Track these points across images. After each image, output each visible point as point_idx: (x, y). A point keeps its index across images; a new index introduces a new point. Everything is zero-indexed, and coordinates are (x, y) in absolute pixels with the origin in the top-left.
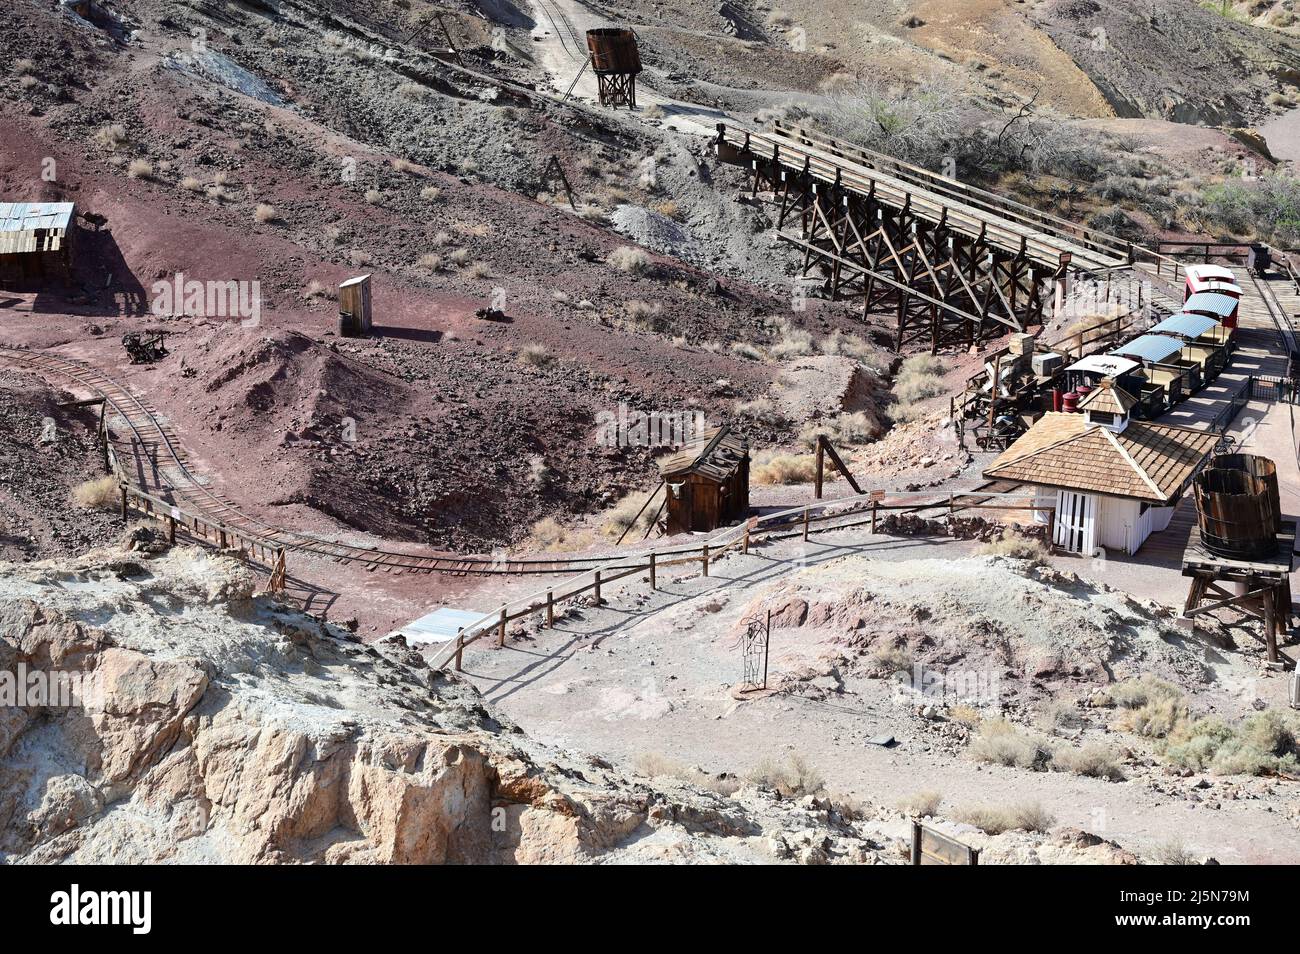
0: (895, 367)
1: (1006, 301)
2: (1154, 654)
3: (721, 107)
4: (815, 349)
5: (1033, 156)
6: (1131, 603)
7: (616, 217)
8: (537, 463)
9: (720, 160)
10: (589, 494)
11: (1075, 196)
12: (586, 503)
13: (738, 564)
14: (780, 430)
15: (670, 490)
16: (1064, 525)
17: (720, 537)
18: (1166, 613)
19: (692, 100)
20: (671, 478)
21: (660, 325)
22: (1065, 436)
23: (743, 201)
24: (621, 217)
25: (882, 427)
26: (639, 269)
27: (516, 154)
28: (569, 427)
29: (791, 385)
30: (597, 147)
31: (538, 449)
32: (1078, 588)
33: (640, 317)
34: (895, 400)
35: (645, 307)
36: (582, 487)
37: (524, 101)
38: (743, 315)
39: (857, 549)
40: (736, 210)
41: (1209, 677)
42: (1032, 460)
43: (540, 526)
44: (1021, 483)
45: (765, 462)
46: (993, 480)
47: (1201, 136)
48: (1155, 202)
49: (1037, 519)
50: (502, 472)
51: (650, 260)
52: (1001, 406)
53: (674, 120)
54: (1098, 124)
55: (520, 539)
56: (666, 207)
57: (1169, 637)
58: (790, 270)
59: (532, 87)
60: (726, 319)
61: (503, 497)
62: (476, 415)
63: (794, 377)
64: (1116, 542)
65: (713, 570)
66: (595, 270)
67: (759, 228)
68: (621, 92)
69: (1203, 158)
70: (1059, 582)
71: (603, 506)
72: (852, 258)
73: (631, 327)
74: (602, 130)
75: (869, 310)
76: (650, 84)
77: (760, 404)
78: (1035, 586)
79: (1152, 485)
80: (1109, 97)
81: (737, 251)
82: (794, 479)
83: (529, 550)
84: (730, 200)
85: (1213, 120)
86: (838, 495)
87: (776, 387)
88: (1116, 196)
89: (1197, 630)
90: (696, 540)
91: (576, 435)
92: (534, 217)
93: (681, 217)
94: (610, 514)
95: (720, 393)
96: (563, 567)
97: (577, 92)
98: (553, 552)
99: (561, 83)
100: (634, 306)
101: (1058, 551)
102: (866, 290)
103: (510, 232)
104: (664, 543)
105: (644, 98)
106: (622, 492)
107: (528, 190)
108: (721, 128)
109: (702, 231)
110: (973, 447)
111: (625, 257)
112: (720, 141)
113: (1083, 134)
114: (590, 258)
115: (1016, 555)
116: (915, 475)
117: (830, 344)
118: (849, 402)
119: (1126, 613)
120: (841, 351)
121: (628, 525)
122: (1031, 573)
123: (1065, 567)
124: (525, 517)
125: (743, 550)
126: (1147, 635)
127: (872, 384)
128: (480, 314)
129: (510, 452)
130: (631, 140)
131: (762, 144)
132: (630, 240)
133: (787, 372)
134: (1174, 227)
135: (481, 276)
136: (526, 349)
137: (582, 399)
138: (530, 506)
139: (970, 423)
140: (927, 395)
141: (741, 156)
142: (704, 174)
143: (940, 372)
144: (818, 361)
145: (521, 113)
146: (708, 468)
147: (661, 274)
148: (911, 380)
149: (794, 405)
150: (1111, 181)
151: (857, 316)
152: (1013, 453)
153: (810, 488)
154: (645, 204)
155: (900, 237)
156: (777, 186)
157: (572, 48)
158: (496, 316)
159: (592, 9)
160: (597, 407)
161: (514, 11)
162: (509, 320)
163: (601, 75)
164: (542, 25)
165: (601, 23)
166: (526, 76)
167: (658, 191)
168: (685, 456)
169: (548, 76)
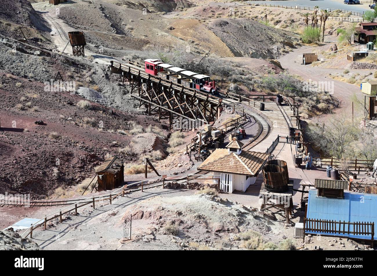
0: (169, 136)
1: (203, 114)
2: (252, 223)
3: (112, 55)
4: (144, 131)
5: (209, 69)
6: (244, 208)
7: (79, 91)
8: (56, 170)
9: (112, 72)
10: (73, 179)
11: (223, 81)
12: (72, 182)
13: (121, 200)
14: (133, 157)
15: (99, 177)
16: (223, 184)
17: (115, 191)
18: (255, 210)
20: (99, 173)
21: (94, 125)
22: (222, 156)
23: (120, 85)
24: (81, 91)
25: (166, 155)
26: (87, 107)
27: (46, 71)
28: (66, 158)
29: (136, 143)
30: (73, 69)
31: (56, 165)
32: (228, 203)
33: (88, 122)
34: (169, 146)
35: (89, 119)
36: (70, 177)
37: (49, 55)
38: (121, 121)
39: (159, 194)
40: (117, 88)
41: (269, 229)
42: (212, 164)
43: (57, 190)
44: (209, 171)
45: (129, 167)
46: (200, 170)
47: (261, 62)
48: (247, 82)
49: (214, 182)
50: (44, 173)
51: (90, 104)
52: (202, 147)
53: (97, 60)
54: (229, 59)
55: (51, 194)
56: (95, 87)
57: (256, 217)
58: (135, 106)
59: (51, 50)
60: (115, 122)
61: (45, 181)
62: (35, 155)
63: (137, 140)
64: (239, 188)
65: (113, 202)
66: (73, 108)
67: (125, 93)
68: (80, 51)
69: (261, 69)
70: (222, 202)
71: (77, 183)
72: (154, 102)
73: (85, 126)
74: (74, 64)
75: (160, 118)
76: (89, 49)
77: (127, 149)
78: (215, 203)
79: (250, 170)
80: (232, 51)
81: (118, 101)
82: (138, 172)
83: (54, 198)
84: (115, 85)
85: (264, 57)
86: (152, 177)
87: (131, 143)
88: (235, 81)
89: (265, 215)
90: (108, 192)
91: (68, 160)
93: (100, 90)
94: (80, 185)
95: (114, 146)
96: (65, 203)
97: (65, 52)
98: (62, 198)
99: (61, 49)
100: (86, 119)
101: (221, 192)
102: (159, 112)
103: (45, 96)
104: (97, 194)
105: (87, 53)
106: (84, 178)
108: (112, 62)
109: (107, 95)
110: (194, 160)
111: (83, 103)
112: (112, 66)
113: (225, 62)
114: (71, 104)
115: (208, 194)
116: (176, 170)
117: (148, 129)
118: (155, 147)
119: (243, 211)
120: (152, 131)
121: (86, 189)
122: (213, 199)
123: (224, 197)
124: (52, 188)
125: (122, 195)
126: (250, 217)
127: (162, 141)
128: (36, 123)
129: (47, 167)
130: (83, 66)
131: (125, 67)
132: (84, 98)
133: (135, 138)
134: (253, 90)
135: (36, 111)
136: (51, 133)
137: (70, 149)
138: (54, 184)
139: (193, 153)
140: (179, 144)
141: (119, 71)
142: (107, 77)
143: (183, 137)
144: (145, 135)
145: (48, 59)
146: (111, 170)
147: (94, 109)
148: (174, 140)
149: (137, 149)
150: (234, 76)
151: (157, 120)
152: (206, 162)
153: (143, 175)
154: (88, 87)
155: (169, 95)
156: (130, 80)
157: (64, 38)
158: (41, 123)
159: (70, 25)
160: (75, 152)
161: (44, 26)
162: (46, 124)
163: (73, 46)
164: (54, 30)
165: (73, 30)
166: (49, 47)
167: (92, 82)
168: (103, 166)
169: (56, 47)
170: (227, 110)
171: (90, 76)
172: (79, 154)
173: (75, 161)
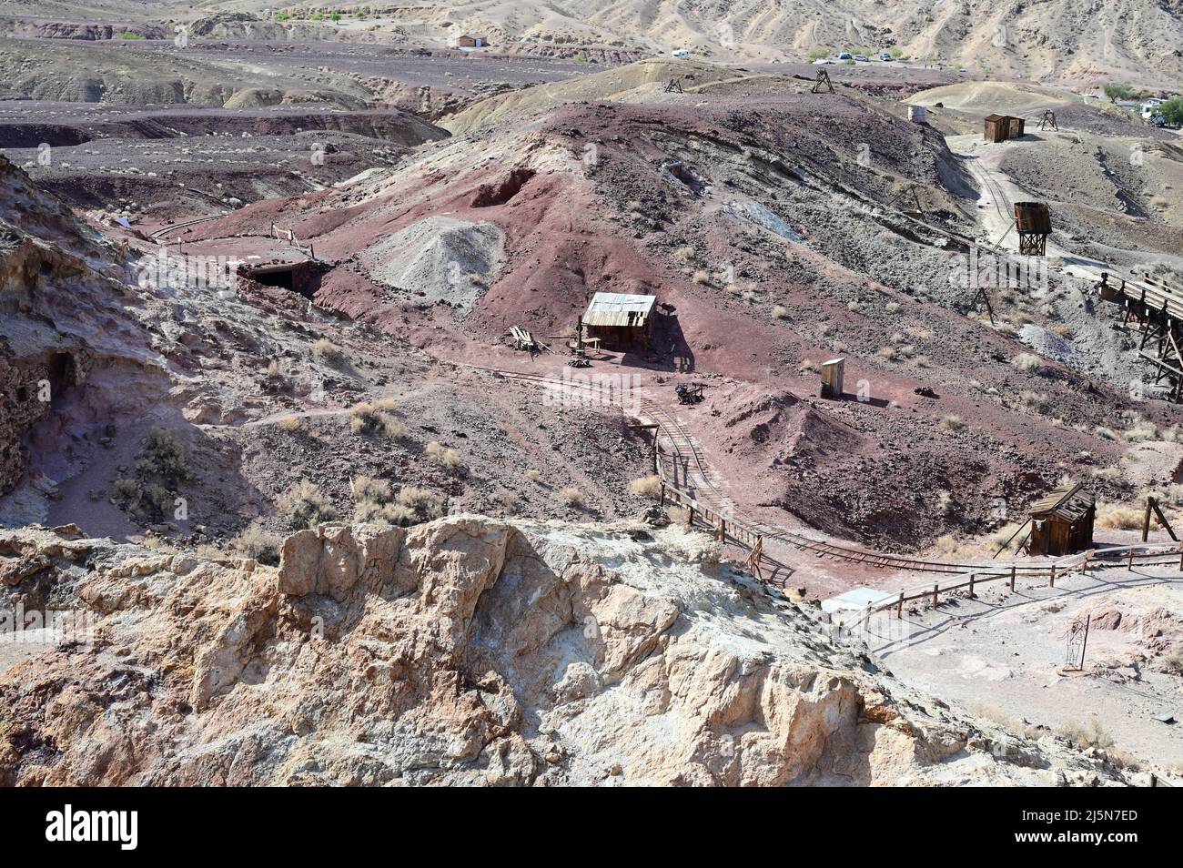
3: (1107, 261)
4: (1158, 436)
7: (1022, 333)
8: (945, 496)
9: (1102, 298)
10: (979, 521)
12: (977, 527)
13: (1076, 581)
14: (1124, 491)
15: (1034, 525)
17: (1066, 561)
19: (1087, 254)
20: (1036, 516)
21: (1045, 409)
23: (1116, 328)
24: (1026, 333)
26: (1034, 370)
28: (970, 474)
29: (1136, 460)
31: (947, 486)
33: (1031, 403)
35: (1035, 396)
36: (975, 516)
37: (966, 249)
38: (1107, 408)
39: (1166, 581)
40: (1110, 334)
43: (941, 540)
45: (1107, 513)
50: (919, 500)
51: (1043, 364)
53: (1072, 268)
55: (927, 547)
56: (1059, 328)
58: (1146, 379)
59: (973, 240)
60: (1092, 410)
61: (919, 517)
62: (906, 459)
63: (1138, 455)
65: (1057, 583)
66: (1002, 367)
67: (1126, 348)
68: (1035, 246)
71: (989, 531)
73: (1023, 409)
76: (1058, 242)
77: (1111, 471)
81: (1108, 362)
82: (1128, 526)
83: (932, 556)
84: (1106, 326)
86: (1159, 541)
87: (1124, 460)
90: (1048, 561)
91: (975, 480)
92: (963, 327)
93: (1069, 336)
94: (992, 536)
95: (1082, 461)
96: (952, 569)
97: (1004, 244)
98: (948, 558)
99: (994, 238)
100: (1027, 395)
103: (945, 337)
104: (1025, 561)
105: (1052, 251)
106: (1003, 523)
107: (962, 309)
108: (1105, 276)
109: (1083, 347)
111: (1025, 360)
112: (1103, 285)
114: (1000, 359)
117: (1169, 434)
118: (1177, 475)
120: (1177, 439)
121: (1004, 545)
124: (931, 532)
125: (1082, 572)
128: (917, 391)
129: (927, 487)
131: (1134, 288)
132: (1030, 349)
133: (1134, 450)
135: (921, 365)
136: (947, 417)
137: (982, 456)
138: (937, 525)
141: (1118, 296)
142: (1089, 307)
144: (1158, 445)
146: (1063, 512)
147: (1050, 374)
149: (1137, 474)
153: (1139, 534)
154: (1044, 325)
156: (1142, 319)
157: (1005, 214)
158: (928, 393)
159: (1023, 189)
160: (992, 463)
161: (966, 187)
162: (937, 397)
163: (1022, 234)
164: (985, 197)
165: (1027, 198)
166: (969, 232)
167: (1054, 317)
168: (1049, 502)
169: (985, 232)
171: (1052, 302)
172: (1001, 468)
173: (989, 482)
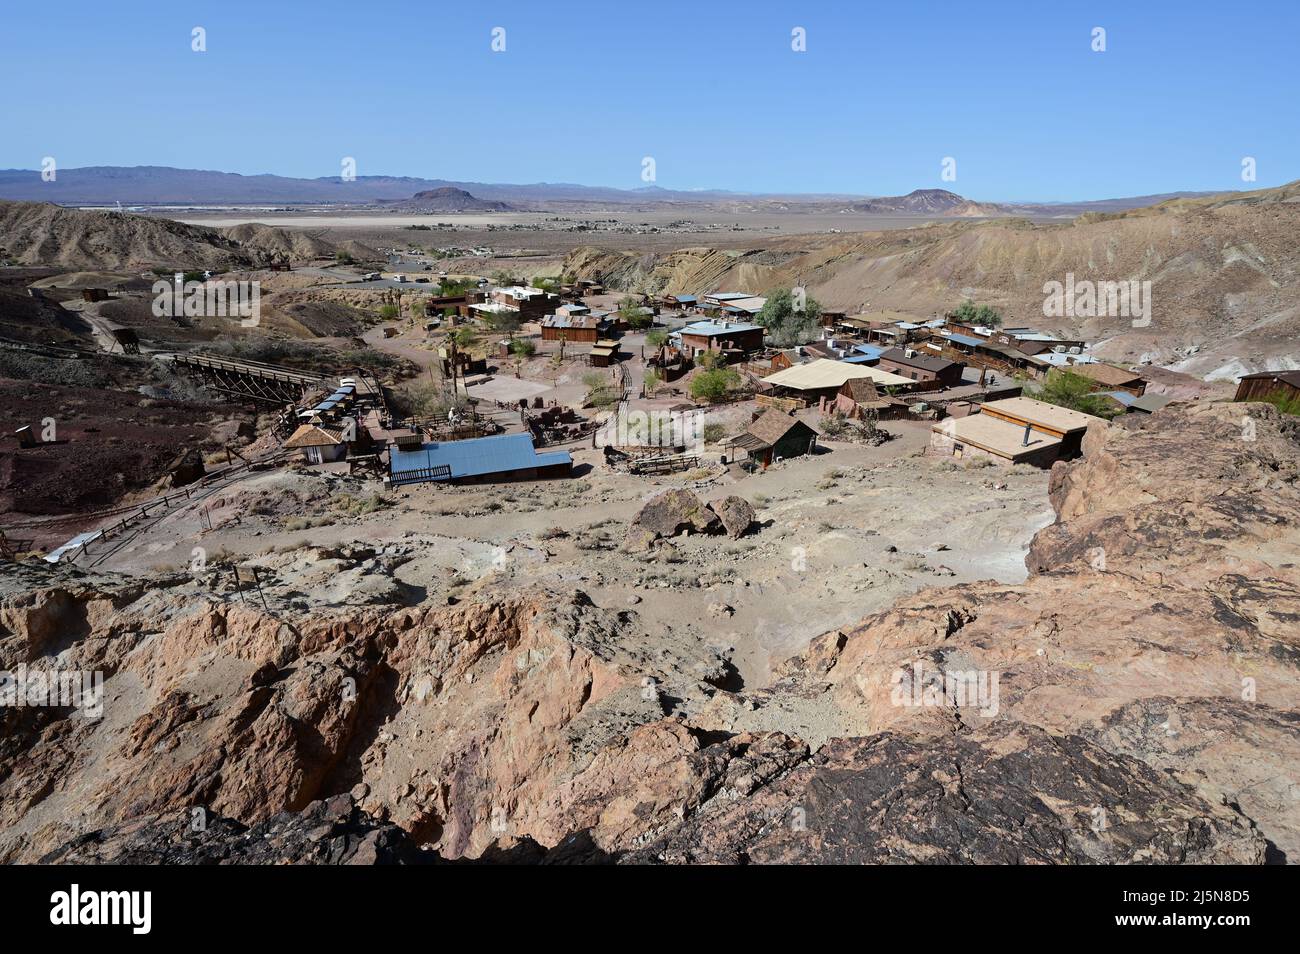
0: (256, 420)
1: (288, 395)
2: (342, 486)
3: (173, 350)
4: (226, 420)
5: (290, 352)
6: (333, 474)
7: (140, 390)
8: (121, 476)
9: (178, 367)
10: (145, 481)
11: (306, 362)
12: (146, 484)
13: (201, 492)
14: (215, 447)
15: (173, 476)
16: (312, 457)
17: (193, 486)
18: (345, 474)
19: (164, 349)
20: (173, 470)
21: (164, 422)
22: (306, 432)
23: (190, 378)
24: (142, 390)
25: (253, 439)
26: (151, 406)
27: (91, 374)
28: (132, 462)
29: (218, 432)
30: (127, 369)
31: (120, 471)
32: (316, 474)
33: (155, 421)
34: (258, 430)
35: (157, 417)
36: (142, 479)
37: (91, 357)
38: (197, 414)
39: (243, 478)
40: (188, 382)
41: (360, 488)
42: (297, 441)
43: (126, 496)
44: (298, 447)
45: (209, 459)
46: (288, 448)
47: (343, 340)
48: (331, 360)
49: (303, 456)
50: (106, 482)
51: (156, 402)
52: (287, 426)
53: (157, 356)
54: (310, 340)
55: (119, 501)
56: (160, 384)
57: (346, 481)
58: (213, 397)
59: (95, 352)
60: (190, 415)
61: (109, 490)
62: (90, 465)
63: (219, 429)
64: (328, 457)
65: (191, 497)
66: (134, 409)
67: (198, 386)
68: (133, 349)
69: (345, 346)
70: (309, 473)
71: (152, 484)
72: (235, 390)
73: (152, 425)
74: (127, 362)
75: (244, 405)
76: (146, 345)
77: (207, 440)
78: (301, 476)
79: (335, 440)
80: (315, 332)
81: (191, 394)
82: (221, 461)
83: (123, 505)
84: (185, 378)
85: (347, 335)
86: (237, 463)
87: (212, 434)
88: (319, 360)
89: (354, 476)
90: (182, 489)
91: (136, 463)
92: (103, 394)
93: (167, 386)
94: (155, 486)
95: (192, 439)
96: (134, 508)
97: (114, 351)
98: (131, 503)
99: (108, 349)
100: (152, 418)
101: (312, 464)
102: (242, 399)
103: (94, 402)
104: (174, 492)
105: (143, 350)
106: (159, 478)
107: (100, 386)
108: (175, 356)
109: (176, 390)
110: (281, 440)
111: (146, 402)
112: (176, 360)
113: (306, 343)
114: (131, 405)
115: (294, 469)
116: (263, 451)
117: (231, 417)
118: (240, 433)
119: (332, 477)
120: (235, 419)
121: (162, 487)
122: (300, 473)
123: (311, 469)
124: (119, 495)
125: (202, 487)
126: (340, 482)
127: (248, 426)
128: (86, 431)
129: (108, 474)
130: (141, 364)
131: (192, 359)
132: (147, 397)
133: (216, 428)
134: (339, 367)
135: (83, 418)
136: (109, 439)
137: (135, 451)
138: (122, 490)
139: (278, 433)
140: (267, 427)
141: (186, 364)
142: (173, 372)
143: (271, 419)
144: (227, 423)
145: (90, 361)
146: (186, 464)
147: (161, 405)
148: (262, 421)
149: (220, 438)
150: (316, 356)
151: (240, 407)
152: (291, 440)
153: (227, 463)
154: (151, 384)
155: (249, 382)
156: (201, 372)
157: (111, 336)
158: (94, 430)
159: (118, 323)
160: (142, 452)
161: (82, 326)
162: (99, 431)
163: (123, 345)
164: (96, 330)
165: (121, 327)
166: (92, 348)
167: (156, 379)
168: (176, 463)
169: (102, 347)
170: (311, 389)
171: (152, 373)
172: (148, 454)
173: (144, 462)
